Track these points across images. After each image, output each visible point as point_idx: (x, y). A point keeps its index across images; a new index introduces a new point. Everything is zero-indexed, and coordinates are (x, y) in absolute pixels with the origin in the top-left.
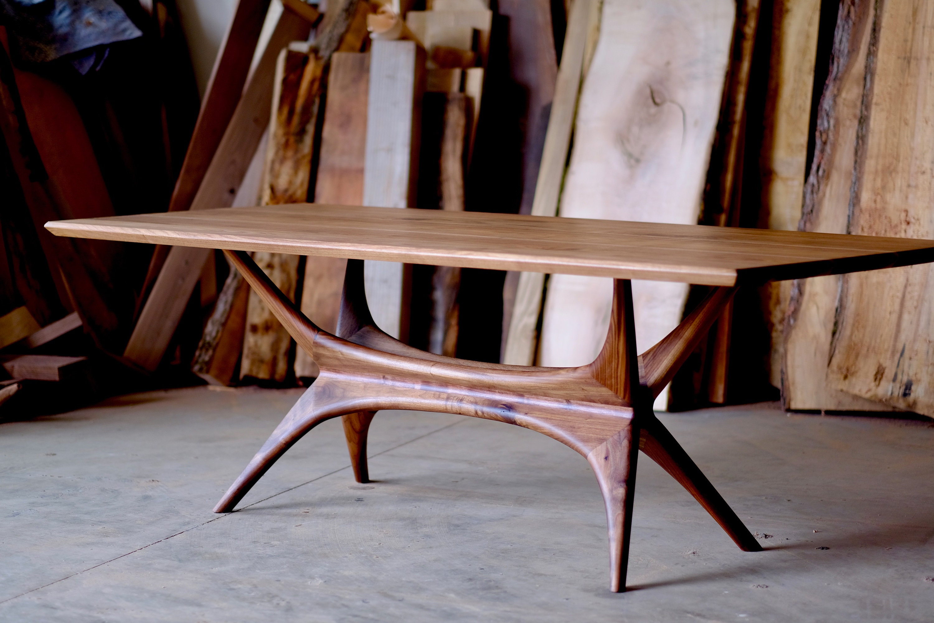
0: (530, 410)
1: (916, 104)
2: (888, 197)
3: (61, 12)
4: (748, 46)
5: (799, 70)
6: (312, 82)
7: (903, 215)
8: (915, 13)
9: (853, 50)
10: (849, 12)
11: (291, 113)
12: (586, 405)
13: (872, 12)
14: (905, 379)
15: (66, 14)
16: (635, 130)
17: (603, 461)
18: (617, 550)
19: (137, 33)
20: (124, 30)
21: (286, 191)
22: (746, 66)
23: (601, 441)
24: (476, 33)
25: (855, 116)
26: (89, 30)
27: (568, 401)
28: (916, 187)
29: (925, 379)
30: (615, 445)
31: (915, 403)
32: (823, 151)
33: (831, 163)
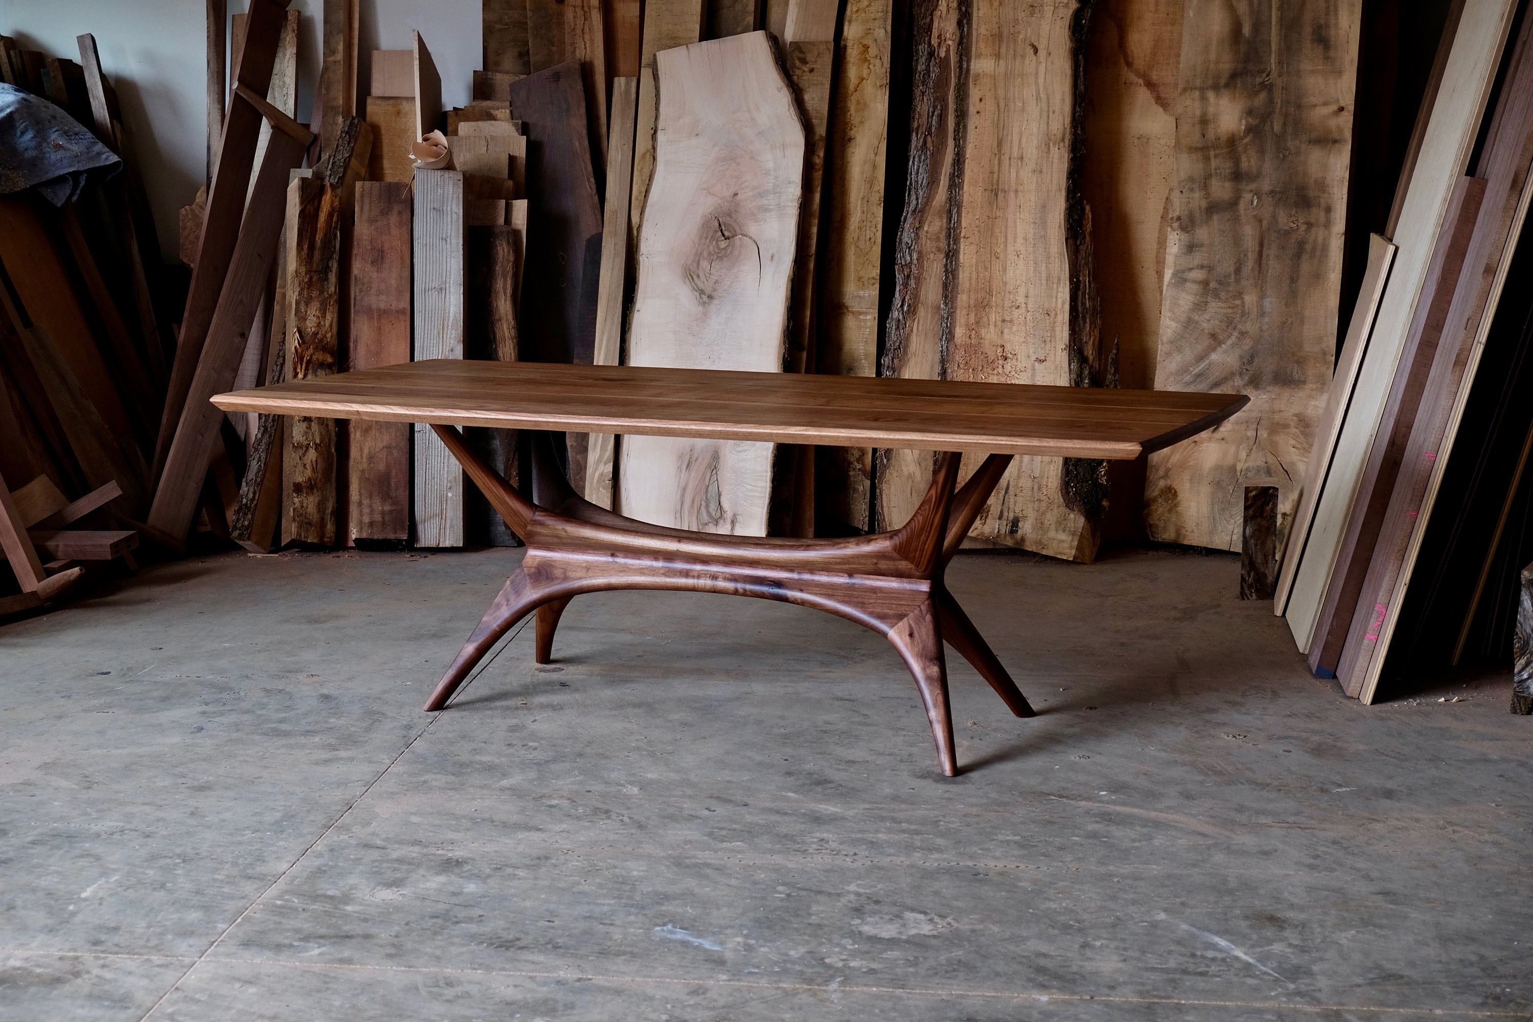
0: (801, 586)
1: (1006, 237)
2: (983, 332)
3: (23, 133)
4: (818, 175)
5: (866, 200)
6: (330, 215)
7: (1000, 350)
8: (1000, 144)
9: (933, 181)
10: (925, 142)
11: (312, 247)
12: (873, 579)
13: (951, 143)
14: (1011, 516)
15: (29, 135)
16: (705, 264)
17: (908, 638)
18: (943, 732)
19: (114, 158)
20: (99, 154)
21: (315, 334)
22: (817, 197)
23: (901, 617)
24: (512, 159)
25: (939, 250)
26: (60, 154)
27: (850, 575)
28: (1011, 321)
29: (1031, 514)
30: (919, 619)
31: (1023, 539)
32: (906, 285)
33: (916, 296)
